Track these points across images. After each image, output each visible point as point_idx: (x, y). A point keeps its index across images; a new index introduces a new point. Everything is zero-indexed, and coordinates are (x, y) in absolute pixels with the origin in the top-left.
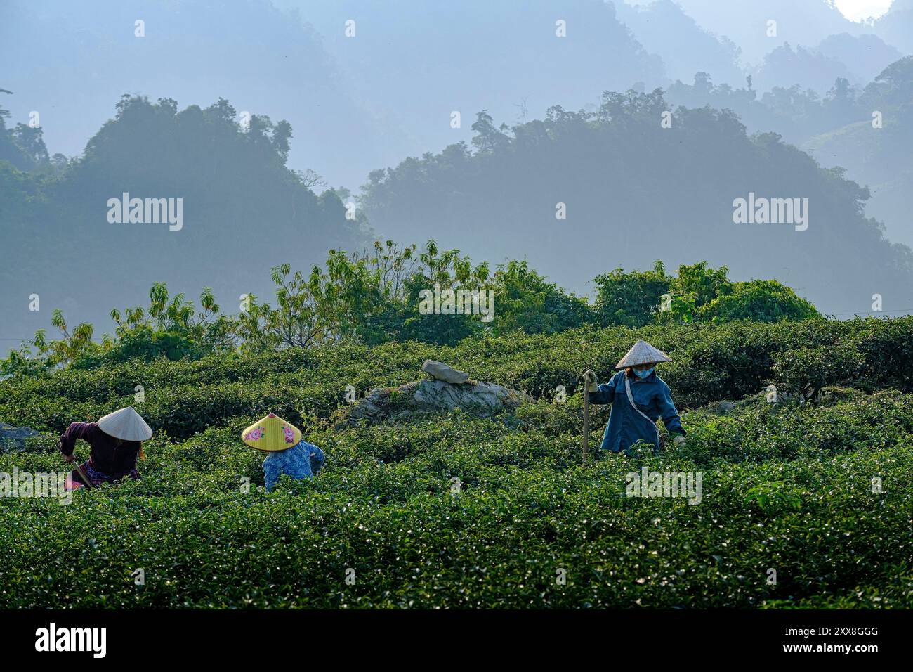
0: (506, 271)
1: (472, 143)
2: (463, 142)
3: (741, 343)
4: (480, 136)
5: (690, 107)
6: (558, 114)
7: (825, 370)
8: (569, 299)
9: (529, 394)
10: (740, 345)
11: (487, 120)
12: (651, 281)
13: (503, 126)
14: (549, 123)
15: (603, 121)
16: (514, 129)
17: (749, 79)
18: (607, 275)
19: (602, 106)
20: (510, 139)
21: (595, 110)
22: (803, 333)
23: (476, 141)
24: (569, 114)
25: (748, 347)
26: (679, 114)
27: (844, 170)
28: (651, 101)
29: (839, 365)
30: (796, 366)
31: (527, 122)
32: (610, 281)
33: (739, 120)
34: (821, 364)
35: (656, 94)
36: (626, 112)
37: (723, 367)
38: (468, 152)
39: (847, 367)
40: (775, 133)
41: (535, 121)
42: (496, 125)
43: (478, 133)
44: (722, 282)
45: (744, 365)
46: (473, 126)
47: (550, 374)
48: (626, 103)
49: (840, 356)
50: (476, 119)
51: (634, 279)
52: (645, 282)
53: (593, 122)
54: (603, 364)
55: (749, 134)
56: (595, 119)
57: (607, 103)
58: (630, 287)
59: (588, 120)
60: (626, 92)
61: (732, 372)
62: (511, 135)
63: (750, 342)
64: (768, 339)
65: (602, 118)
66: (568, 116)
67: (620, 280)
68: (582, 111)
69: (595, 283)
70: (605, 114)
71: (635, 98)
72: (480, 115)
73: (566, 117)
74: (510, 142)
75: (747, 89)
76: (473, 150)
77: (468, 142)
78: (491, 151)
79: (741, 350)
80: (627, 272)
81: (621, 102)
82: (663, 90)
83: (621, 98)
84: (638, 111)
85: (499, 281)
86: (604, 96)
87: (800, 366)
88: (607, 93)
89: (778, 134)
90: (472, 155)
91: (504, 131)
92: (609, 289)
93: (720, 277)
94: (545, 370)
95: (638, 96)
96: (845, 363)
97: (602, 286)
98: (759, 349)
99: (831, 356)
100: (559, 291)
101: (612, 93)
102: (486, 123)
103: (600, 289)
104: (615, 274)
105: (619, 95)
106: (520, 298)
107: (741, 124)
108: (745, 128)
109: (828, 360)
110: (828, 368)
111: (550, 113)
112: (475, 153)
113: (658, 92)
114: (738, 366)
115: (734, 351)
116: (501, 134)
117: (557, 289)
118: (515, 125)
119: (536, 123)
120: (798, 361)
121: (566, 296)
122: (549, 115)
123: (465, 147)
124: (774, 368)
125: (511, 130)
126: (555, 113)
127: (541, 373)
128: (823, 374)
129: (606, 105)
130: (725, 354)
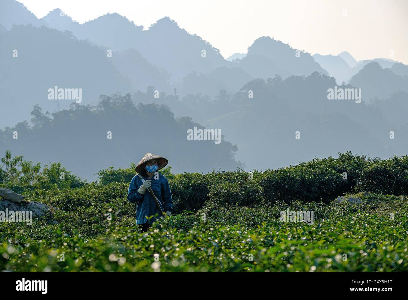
0: (49, 168)
1: (31, 121)
2: (26, 121)
3: (189, 183)
4: (34, 118)
5: (145, 103)
6: (76, 107)
7: (240, 196)
8: (84, 183)
9: (62, 209)
10: (188, 184)
11: (39, 109)
12: (129, 174)
13: (47, 113)
14: (71, 111)
15: (100, 110)
16: (53, 114)
17: (175, 89)
18: (105, 170)
19: (99, 102)
20: (51, 119)
21: (95, 105)
22: (225, 178)
23: (33, 120)
24: (82, 107)
25: (193, 185)
26: (139, 107)
27: (225, 136)
28: (125, 100)
29: (249, 193)
30: (223, 193)
31: (60, 110)
32: (107, 174)
33: (170, 110)
34: (238, 192)
35: (127, 96)
36: (111, 106)
37: (178, 197)
38: (29, 127)
39: (253, 194)
40: (189, 117)
41: (64, 110)
42: (43, 112)
43: (34, 117)
44: (168, 174)
45: (190, 195)
46: (31, 113)
47: (75, 202)
48: (112, 101)
49: (249, 188)
50: (33, 109)
51: (120, 173)
52: (126, 174)
53: (94, 111)
54: (106, 197)
55: (175, 117)
56: (95, 109)
57: (101, 101)
58: (118, 177)
59: (92, 110)
60: (112, 95)
61: (183, 199)
62: (52, 117)
63: (194, 182)
64: (205, 181)
65: (99, 109)
66: (81, 107)
67: (112, 173)
68: (89, 105)
69: (98, 175)
70: (101, 106)
71: (116, 99)
72: (35, 107)
73: (80, 108)
74: (51, 121)
75: (174, 95)
76: (31, 125)
77: (29, 121)
78: (41, 126)
79: (189, 187)
80: (116, 169)
81: (109, 100)
82: (130, 95)
83: (109, 98)
84: (118, 105)
85: (45, 174)
86: (100, 97)
87: (226, 193)
88: (101, 96)
89: (190, 117)
90: (31, 128)
91: (47, 116)
92: (105, 178)
93: (167, 172)
94: (71, 200)
95: (118, 97)
96: (252, 192)
97: (102, 176)
98: (200, 186)
99: (244, 187)
100: (78, 179)
101: (105, 96)
102: (38, 111)
103: (101, 178)
104: (109, 170)
105: (108, 97)
106: (56, 183)
107: (171, 112)
108: (173, 114)
109: (242, 190)
110: (242, 194)
111: (72, 106)
112: (33, 127)
113: (128, 95)
114: (187, 196)
115: (185, 187)
116: (46, 117)
117: (77, 178)
118: (53, 112)
119: (65, 111)
120: (224, 190)
121: (82, 182)
122: (71, 107)
123: (27, 124)
124: (210, 195)
125: (51, 115)
126: (74, 106)
127: (69, 202)
128: (239, 198)
129: (101, 102)
130: (179, 189)
